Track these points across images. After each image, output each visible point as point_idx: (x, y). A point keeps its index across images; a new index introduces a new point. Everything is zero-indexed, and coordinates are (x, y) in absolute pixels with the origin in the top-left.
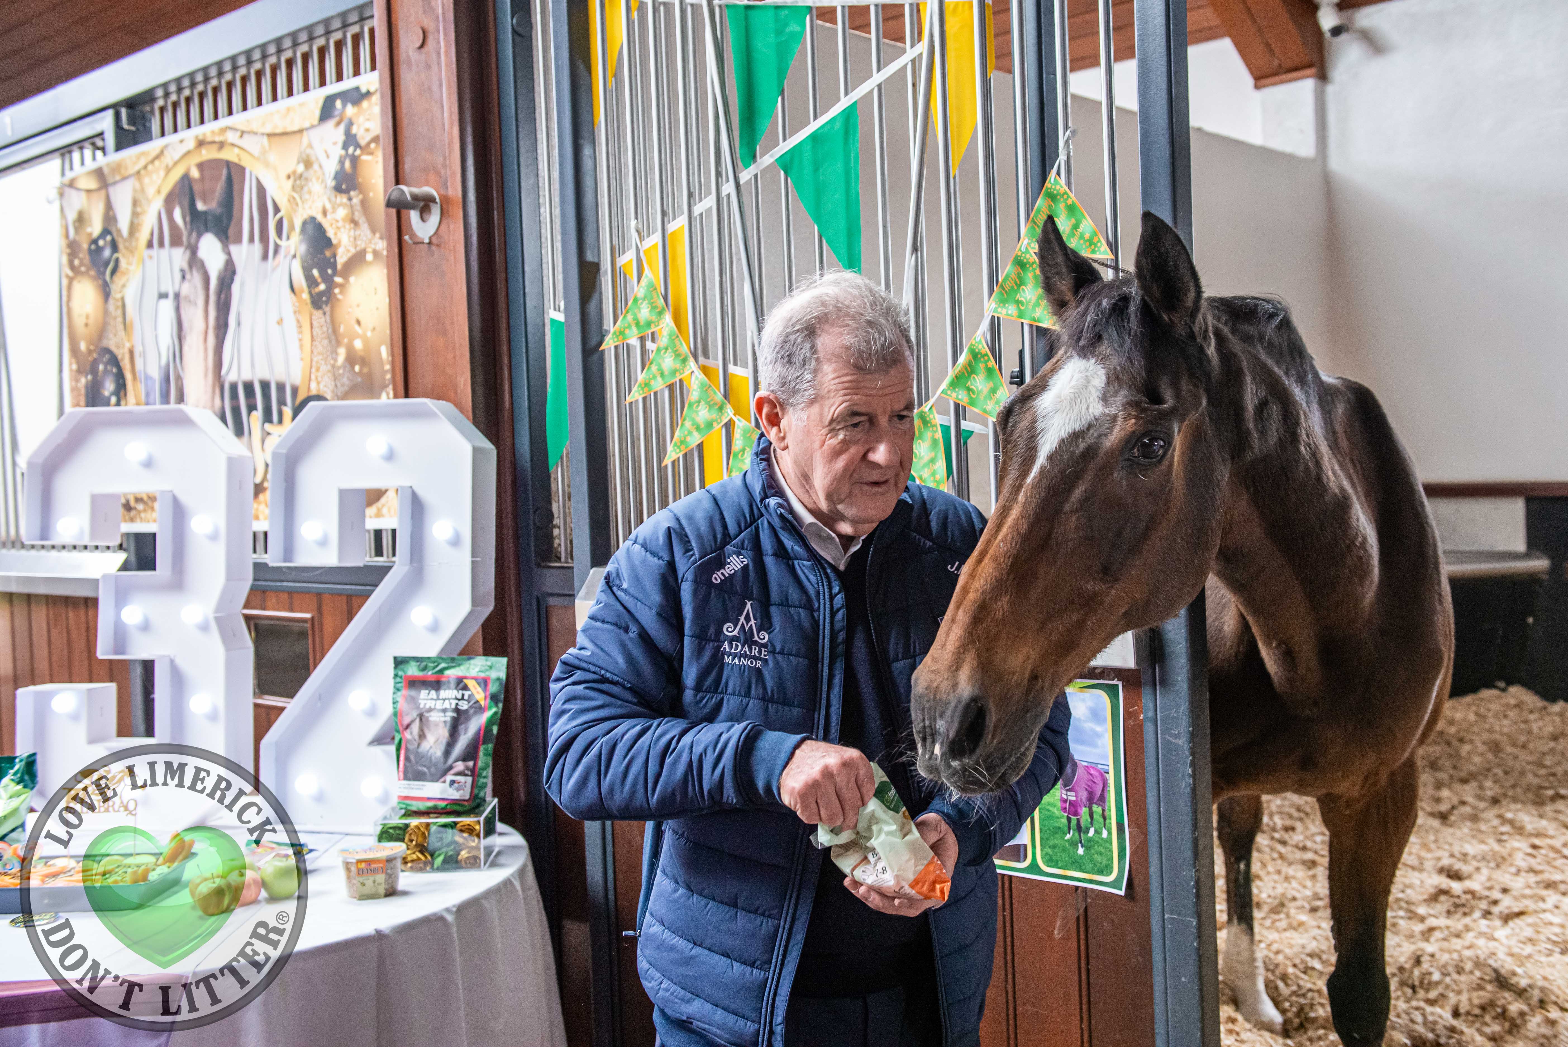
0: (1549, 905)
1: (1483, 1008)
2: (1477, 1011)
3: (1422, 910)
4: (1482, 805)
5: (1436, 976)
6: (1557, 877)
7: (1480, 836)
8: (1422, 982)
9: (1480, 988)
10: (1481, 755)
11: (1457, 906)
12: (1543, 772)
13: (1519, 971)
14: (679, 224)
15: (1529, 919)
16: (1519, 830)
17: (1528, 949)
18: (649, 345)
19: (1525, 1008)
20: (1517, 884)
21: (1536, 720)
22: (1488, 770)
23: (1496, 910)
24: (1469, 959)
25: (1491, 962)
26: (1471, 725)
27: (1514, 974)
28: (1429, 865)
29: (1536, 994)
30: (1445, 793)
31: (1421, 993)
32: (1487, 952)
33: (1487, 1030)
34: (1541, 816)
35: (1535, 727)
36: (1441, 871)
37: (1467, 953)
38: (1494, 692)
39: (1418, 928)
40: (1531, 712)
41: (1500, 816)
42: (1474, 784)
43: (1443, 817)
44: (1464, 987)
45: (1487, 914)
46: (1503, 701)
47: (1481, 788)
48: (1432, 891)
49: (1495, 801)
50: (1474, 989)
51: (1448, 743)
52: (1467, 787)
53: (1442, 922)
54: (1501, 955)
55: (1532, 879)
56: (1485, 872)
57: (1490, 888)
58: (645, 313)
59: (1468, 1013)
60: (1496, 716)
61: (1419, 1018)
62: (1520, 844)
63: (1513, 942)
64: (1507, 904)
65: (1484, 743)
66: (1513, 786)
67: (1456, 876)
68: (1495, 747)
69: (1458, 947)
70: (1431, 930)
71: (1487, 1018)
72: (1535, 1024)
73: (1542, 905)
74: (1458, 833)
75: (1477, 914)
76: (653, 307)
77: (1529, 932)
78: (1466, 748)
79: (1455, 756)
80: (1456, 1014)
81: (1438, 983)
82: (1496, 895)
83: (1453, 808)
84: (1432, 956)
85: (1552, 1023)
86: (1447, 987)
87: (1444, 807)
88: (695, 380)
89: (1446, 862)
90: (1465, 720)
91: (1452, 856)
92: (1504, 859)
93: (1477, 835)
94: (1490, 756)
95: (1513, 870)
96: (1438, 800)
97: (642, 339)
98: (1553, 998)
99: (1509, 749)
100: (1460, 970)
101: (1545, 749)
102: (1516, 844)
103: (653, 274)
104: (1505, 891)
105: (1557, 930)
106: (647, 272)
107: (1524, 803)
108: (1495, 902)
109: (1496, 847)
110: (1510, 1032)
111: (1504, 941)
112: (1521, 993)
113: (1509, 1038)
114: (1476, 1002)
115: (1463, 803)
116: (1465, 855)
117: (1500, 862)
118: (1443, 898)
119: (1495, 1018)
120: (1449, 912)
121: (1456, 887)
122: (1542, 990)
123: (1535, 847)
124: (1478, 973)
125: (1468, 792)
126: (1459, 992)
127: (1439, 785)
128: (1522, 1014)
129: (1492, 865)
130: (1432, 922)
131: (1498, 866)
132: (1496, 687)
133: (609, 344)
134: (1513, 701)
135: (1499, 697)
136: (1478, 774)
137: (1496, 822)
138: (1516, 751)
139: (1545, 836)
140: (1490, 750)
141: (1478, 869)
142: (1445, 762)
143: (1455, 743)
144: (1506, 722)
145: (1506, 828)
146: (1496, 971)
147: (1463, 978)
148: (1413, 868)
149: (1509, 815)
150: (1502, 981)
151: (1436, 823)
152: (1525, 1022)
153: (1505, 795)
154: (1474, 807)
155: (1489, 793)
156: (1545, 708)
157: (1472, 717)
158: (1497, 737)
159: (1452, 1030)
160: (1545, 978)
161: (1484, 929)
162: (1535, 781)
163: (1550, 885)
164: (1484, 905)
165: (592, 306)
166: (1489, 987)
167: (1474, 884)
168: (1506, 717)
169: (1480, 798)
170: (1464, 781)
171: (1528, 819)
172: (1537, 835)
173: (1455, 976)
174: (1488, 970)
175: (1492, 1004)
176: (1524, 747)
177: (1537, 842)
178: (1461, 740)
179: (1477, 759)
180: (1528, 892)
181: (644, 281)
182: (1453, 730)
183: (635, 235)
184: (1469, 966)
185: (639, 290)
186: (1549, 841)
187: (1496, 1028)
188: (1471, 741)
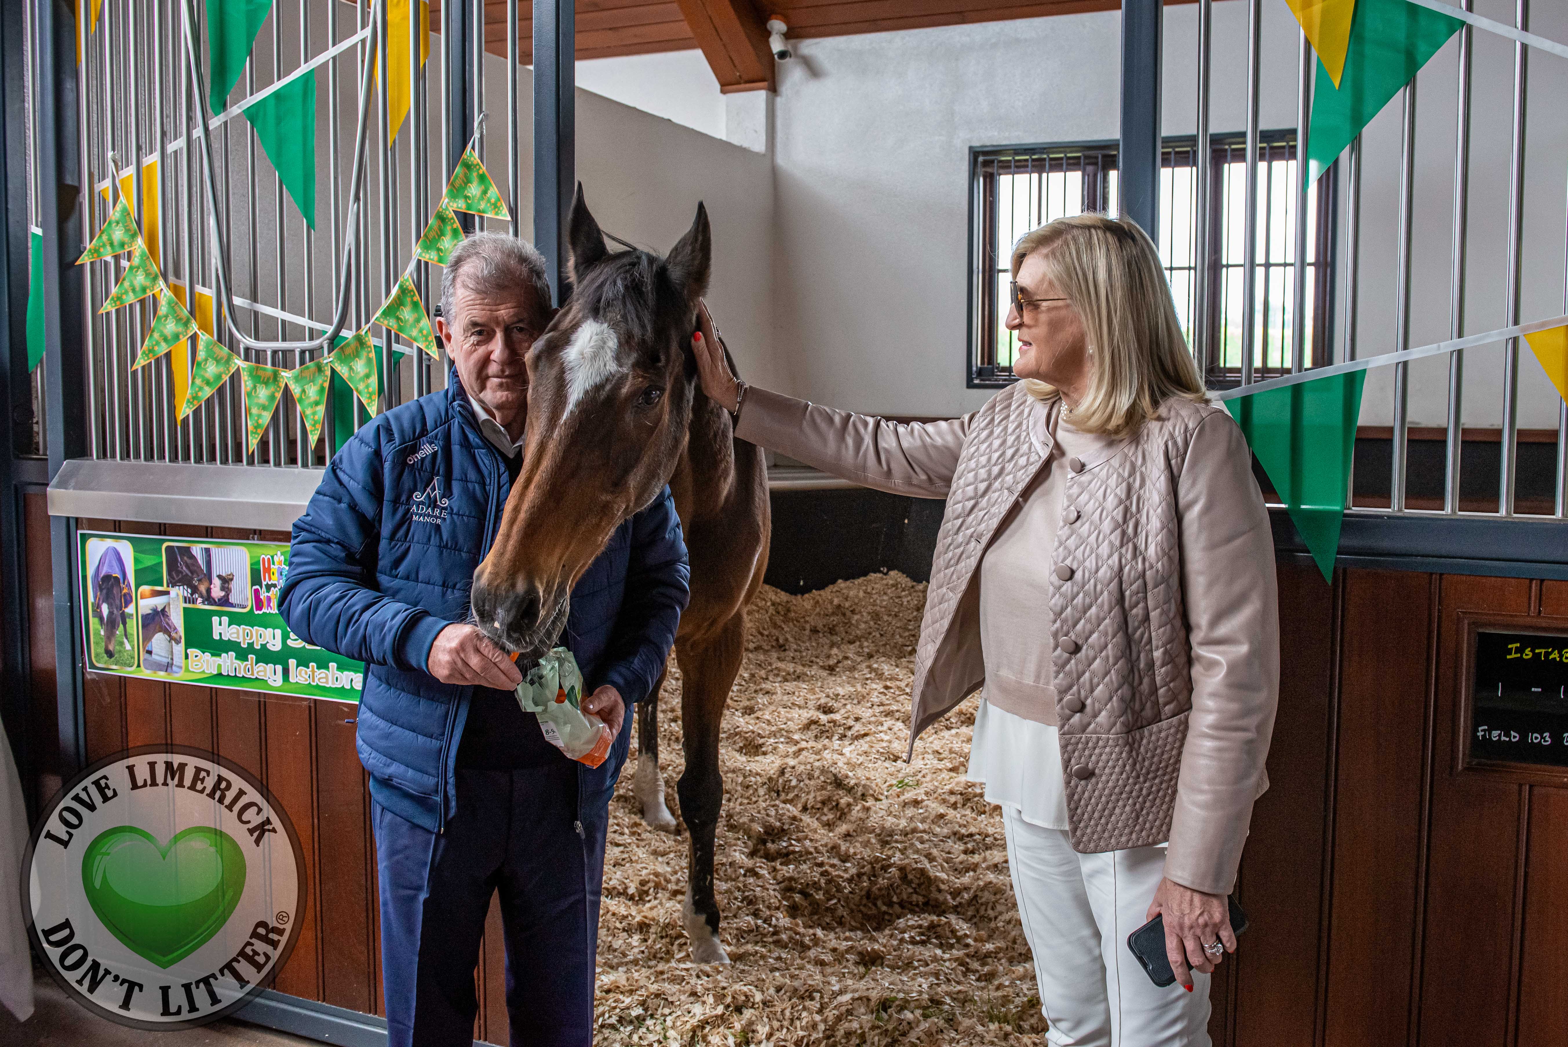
0: (885, 728)
1: (823, 803)
2: (819, 805)
3: (796, 737)
4: (859, 659)
5: (794, 783)
6: (894, 708)
7: (853, 681)
8: (784, 788)
9: (823, 788)
10: (866, 622)
11: (822, 732)
12: (907, 634)
13: (850, 774)
14: (153, 159)
15: (868, 739)
16: (880, 676)
17: (861, 759)
18: (124, 263)
19: (851, 800)
20: (866, 713)
21: (906, 596)
22: (870, 633)
23: (849, 734)
24: (818, 768)
25: (832, 769)
26: (860, 600)
27: (847, 777)
28: (811, 704)
29: (860, 790)
30: (835, 651)
31: (783, 796)
32: (830, 761)
33: (825, 818)
34: (897, 666)
35: (905, 600)
36: (819, 708)
37: (817, 764)
38: (879, 575)
39: (792, 749)
40: (904, 590)
41: (869, 667)
42: (858, 643)
43: (831, 669)
44: (812, 788)
45: (843, 737)
46: (885, 582)
47: (861, 647)
48: (806, 721)
49: (870, 656)
50: (818, 790)
51: (844, 615)
52: (851, 647)
53: (812, 743)
54: (840, 764)
55: (877, 710)
56: (849, 707)
57: (847, 718)
58: (118, 234)
59: (813, 807)
60: (879, 593)
61: (772, 812)
62: (878, 686)
63: (854, 755)
64: (858, 728)
65: (869, 613)
66: (885, 645)
67: (827, 710)
68: (876, 616)
69: (811, 760)
70: (801, 750)
71: (825, 810)
72: (856, 811)
73: (880, 728)
74: (839, 680)
75: (836, 737)
76: (127, 230)
77: (865, 747)
78: (856, 617)
79: (848, 624)
80: (805, 809)
81: (794, 787)
82: (851, 722)
83: (839, 662)
84: (793, 767)
85: (868, 809)
86: (801, 789)
87: (832, 662)
88: (165, 295)
89: (823, 701)
90: (857, 596)
91: (828, 696)
92: (864, 697)
93: (851, 681)
94: (872, 623)
95: (869, 705)
96: (829, 657)
97: (117, 258)
98: (871, 792)
99: (886, 618)
100: (810, 777)
101: (910, 617)
102: (874, 686)
103: (128, 201)
104: (857, 719)
105: (884, 744)
106: (122, 198)
107: (890, 657)
108: (850, 728)
109: (859, 687)
110: (840, 819)
111: (848, 755)
112: (850, 790)
113: (838, 822)
114: (819, 799)
115: (846, 658)
116: (838, 695)
117: (861, 699)
118: (813, 727)
119: (831, 809)
120: (816, 737)
121: (824, 718)
122: (864, 786)
123: (887, 687)
124: (822, 778)
125: (851, 651)
126: (808, 793)
127: (832, 645)
128: (849, 805)
129: (855, 702)
130: (803, 744)
131: (859, 703)
132: (880, 572)
133: (85, 259)
134: (891, 582)
135: (882, 579)
136: (862, 637)
137: (866, 671)
138: (890, 619)
139: (897, 680)
140: (872, 618)
141: (845, 705)
142: (840, 629)
143: (848, 613)
144: (885, 598)
145: (873, 675)
146: (835, 775)
147: (812, 782)
148: (800, 707)
149: (875, 666)
150: (838, 783)
151: (825, 674)
152: (850, 811)
153: (878, 651)
154: (853, 661)
155: (866, 650)
156: (913, 587)
157: (861, 594)
158: (878, 608)
159: (794, 818)
160: (868, 779)
161: (836, 747)
162: (900, 641)
163: (889, 714)
164: (841, 730)
165: (71, 225)
166: (829, 788)
167: (837, 717)
168: (885, 594)
169: (858, 654)
170: (851, 642)
171: (887, 668)
172: (890, 679)
173: (807, 782)
174: (830, 775)
175: (829, 799)
176: (896, 616)
177: (888, 684)
178: (853, 612)
179: (863, 626)
180: (873, 719)
181: (119, 207)
182: (847, 604)
183: (111, 164)
184: (816, 774)
185: (114, 214)
186: (898, 683)
187: (831, 816)
188: (860, 612)
